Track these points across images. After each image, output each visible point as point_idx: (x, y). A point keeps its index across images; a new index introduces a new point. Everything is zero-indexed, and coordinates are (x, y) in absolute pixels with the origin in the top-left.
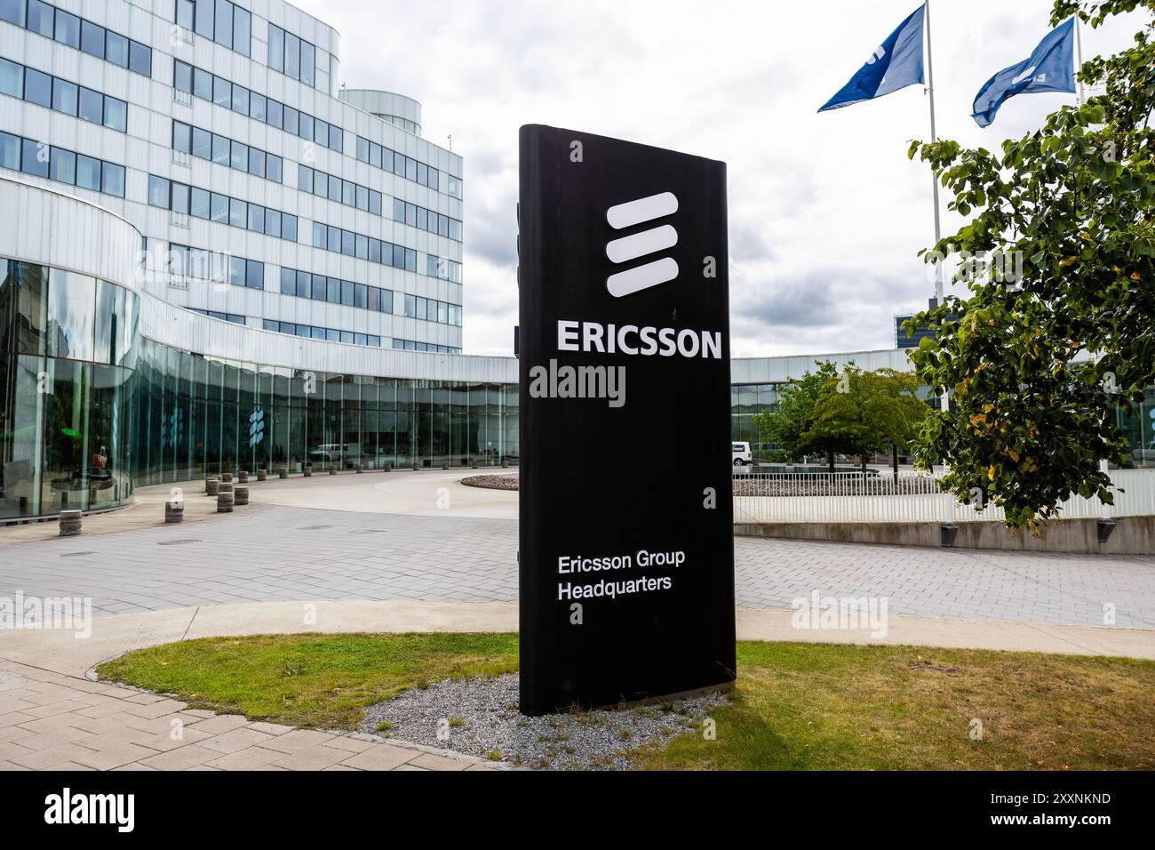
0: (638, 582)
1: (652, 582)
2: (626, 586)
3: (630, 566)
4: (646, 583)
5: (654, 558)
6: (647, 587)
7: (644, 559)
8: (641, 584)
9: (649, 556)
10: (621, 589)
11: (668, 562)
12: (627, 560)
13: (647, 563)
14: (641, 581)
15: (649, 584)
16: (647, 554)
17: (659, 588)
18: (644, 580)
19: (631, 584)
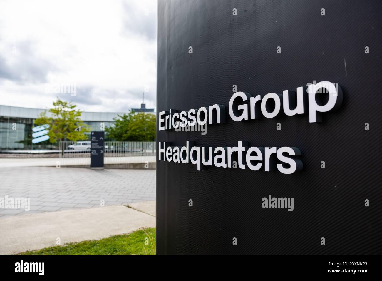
0: (230, 150)
1: (254, 154)
2: (214, 155)
3: (218, 121)
4: (244, 154)
5: (258, 104)
6: (244, 162)
7: (240, 107)
8: (235, 155)
9: (248, 102)
10: (207, 159)
11: (289, 112)
12: (214, 111)
13: (245, 116)
14: (234, 149)
15: (249, 158)
16: (245, 98)
17: (267, 169)
18: (240, 149)
19: (220, 153)
